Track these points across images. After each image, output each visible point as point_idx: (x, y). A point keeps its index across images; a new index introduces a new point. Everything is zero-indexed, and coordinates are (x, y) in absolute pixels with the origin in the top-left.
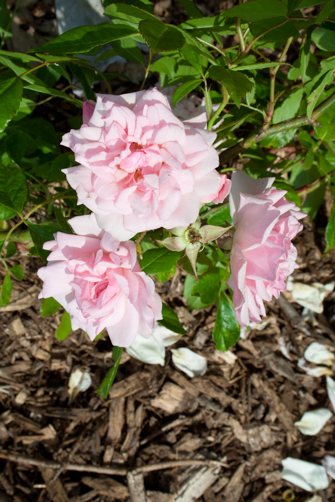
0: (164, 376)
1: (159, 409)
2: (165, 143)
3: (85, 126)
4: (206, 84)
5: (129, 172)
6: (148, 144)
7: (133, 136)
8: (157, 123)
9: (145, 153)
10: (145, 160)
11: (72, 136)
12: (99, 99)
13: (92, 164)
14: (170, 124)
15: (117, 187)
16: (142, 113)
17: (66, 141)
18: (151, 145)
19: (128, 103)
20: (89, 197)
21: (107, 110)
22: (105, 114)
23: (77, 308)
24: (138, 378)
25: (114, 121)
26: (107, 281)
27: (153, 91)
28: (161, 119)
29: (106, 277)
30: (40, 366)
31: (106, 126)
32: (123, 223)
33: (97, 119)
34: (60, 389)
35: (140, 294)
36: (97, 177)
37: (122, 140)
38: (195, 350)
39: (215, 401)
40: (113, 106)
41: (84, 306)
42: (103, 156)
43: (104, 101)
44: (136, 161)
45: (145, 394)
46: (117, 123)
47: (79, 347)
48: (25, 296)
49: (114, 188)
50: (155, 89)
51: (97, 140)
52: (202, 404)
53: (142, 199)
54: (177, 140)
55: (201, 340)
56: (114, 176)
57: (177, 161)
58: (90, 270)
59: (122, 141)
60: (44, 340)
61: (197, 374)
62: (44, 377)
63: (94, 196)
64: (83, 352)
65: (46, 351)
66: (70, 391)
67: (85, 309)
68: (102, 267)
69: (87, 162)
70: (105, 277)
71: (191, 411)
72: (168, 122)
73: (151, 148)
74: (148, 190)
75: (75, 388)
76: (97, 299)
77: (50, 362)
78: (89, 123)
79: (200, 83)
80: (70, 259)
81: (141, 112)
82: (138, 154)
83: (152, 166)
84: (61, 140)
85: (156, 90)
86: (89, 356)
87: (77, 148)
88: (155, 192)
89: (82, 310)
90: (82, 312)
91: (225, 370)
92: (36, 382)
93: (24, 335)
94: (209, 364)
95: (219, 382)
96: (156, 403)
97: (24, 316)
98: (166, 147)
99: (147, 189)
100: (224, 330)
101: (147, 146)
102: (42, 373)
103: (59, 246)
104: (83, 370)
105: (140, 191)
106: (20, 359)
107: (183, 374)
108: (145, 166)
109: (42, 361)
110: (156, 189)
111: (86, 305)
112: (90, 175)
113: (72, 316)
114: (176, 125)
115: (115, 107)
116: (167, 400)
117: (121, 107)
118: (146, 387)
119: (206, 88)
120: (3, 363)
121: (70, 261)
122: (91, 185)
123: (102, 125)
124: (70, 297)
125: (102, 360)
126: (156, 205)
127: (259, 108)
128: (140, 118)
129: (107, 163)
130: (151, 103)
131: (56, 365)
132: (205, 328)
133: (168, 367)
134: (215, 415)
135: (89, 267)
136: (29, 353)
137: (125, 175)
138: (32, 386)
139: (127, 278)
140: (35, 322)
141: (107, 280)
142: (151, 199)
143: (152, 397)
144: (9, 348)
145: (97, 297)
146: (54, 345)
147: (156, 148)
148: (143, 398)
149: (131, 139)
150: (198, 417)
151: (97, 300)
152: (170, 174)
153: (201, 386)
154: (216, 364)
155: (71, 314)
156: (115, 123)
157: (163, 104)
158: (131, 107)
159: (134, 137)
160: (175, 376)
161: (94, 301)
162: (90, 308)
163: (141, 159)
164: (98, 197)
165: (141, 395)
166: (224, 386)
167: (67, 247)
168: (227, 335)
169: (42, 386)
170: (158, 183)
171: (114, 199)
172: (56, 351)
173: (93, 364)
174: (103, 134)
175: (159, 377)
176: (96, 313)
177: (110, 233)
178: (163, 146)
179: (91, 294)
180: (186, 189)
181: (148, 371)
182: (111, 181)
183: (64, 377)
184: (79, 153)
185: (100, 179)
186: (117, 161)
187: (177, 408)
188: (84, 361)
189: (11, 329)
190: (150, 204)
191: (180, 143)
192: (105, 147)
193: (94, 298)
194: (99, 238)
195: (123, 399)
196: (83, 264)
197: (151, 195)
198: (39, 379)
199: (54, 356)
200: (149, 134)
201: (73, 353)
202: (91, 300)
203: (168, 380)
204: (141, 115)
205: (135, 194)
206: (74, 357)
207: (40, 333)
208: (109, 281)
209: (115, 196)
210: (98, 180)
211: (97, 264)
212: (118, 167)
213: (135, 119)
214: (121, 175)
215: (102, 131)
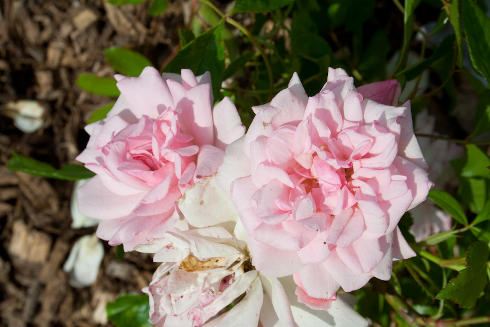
0: (57, 231)
1: (11, 232)
2: (361, 211)
3: (359, 98)
4: (463, 230)
5: (311, 171)
6: (354, 190)
7: (361, 167)
8: (385, 197)
9: (341, 188)
10: (331, 190)
11: (344, 82)
12: (400, 111)
13: (310, 121)
14: (387, 217)
15: (286, 161)
16: (396, 174)
17: (335, 75)
18: (353, 193)
19: (405, 149)
20: (264, 124)
21: (388, 125)
22: (381, 124)
23: (114, 132)
24: (49, 196)
25: (374, 138)
26: (158, 167)
27: (427, 183)
28: (391, 202)
29: (163, 164)
30: (37, 56)
31: (366, 127)
32: (241, 178)
33: (374, 111)
34: (11, 91)
35: (149, 217)
36: (295, 130)
37: (352, 156)
38: (103, 266)
39: (38, 308)
40: (394, 133)
41: (117, 145)
42: (324, 133)
43: (399, 120)
44: (328, 179)
45: (29, 210)
46: (373, 144)
47: (74, 104)
48: (129, 20)
49: (285, 157)
50: (430, 185)
51: (345, 118)
52: (31, 291)
53: (277, 200)
54: (368, 229)
55: (119, 270)
56: (302, 152)
57: (339, 237)
58: (165, 145)
59: (349, 156)
60: (75, 56)
61: (70, 275)
62: (23, 65)
63: (267, 132)
64: (69, 112)
65: (61, 59)
66: (11, 105)
67: (114, 147)
68: (175, 157)
69: (311, 115)
70: (163, 162)
71: (18, 278)
72: (390, 211)
73: (350, 195)
74: (290, 205)
75: (17, 112)
76: (132, 159)
77: (46, 69)
78: (366, 99)
79: (461, 222)
80: (175, 113)
81: (396, 170)
82: (337, 181)
83: (325, 203)
84: (335, 67)
85: (430, 187)
86: (65, 122)
87: (327, 96)
88: (291, 215)
89: (112, 142)
90: (109, 143)
91: (84, 312)
92: (14, 56)
93: (74, 29)
94: (88, 289)
95: (66, 307)
96: (19, 228)
97: (101, 24)
98: (356, 214)
99: (292, 203)
100: (135, 309)
101: (350, 188)
102: (27, 61)
103: (191, 90)
104: (44, 117)
105: (289, 194)
106: (41, 27)
107: (66, 256)
108: (323, 192)
109: (45, 58)
110: (295, 217)
111: (120, 146)
112: (295, 118)
113: (103, 123)
114: (388, 224)
115: (393, 137)
116: (26, 242)
117: (396, 145)
118: (38, 210)
119: (456, 232)
120: (31, 4)
121: (173, 113)
122: (282, 124)
123: (368, 121)
124: (128, 117)
125: (63, 140)
126: (273, 222)
127: (445, 308)
128: (387, 172)
129: (316, 140)
130: (411, 185)
131: (44, 78)
132: (136, 272)
133: (71, 234)
134: (18, 312)
135: (170, 141)
136: (53, 38)
137: (306, 166)
138: (8, 52)
139: (168, 195)
140: (96, 40)
141: (161, 166)
142: (281, 212)
143: (26, 220)
144: (53, 9)
145: (134, 158)
146: (71, 71)
147: (351, 201)
148: (23, 210)
149: (356, 165)
150: (11, 289)
151: (129, 161)
152: (319, 230)
153: (55, 284)
154: (90, 297)
155: (105, 120)
156: (372, 140)
157: (412, 201)
158: (401, 153)
159: (360, 169)
160: (61, 245)
161: (128, 156)
162: (117, 154)
163: (331, 186)
164: (267, 138)
165: (26, 205)
166: (62, 316)
167: (192, 103)
168: (129, 314)
169: (11, 66)
170: (303, 218)
171: (270, 161)
172: (63, 75)
173: (56, 130)
174: (354, 125)
175: (55, 224)
176: (111, 162)
177: (222, 163)
178: (356, 209)
179: (136, 149)
180: (304, 255)
181: (61, 207)
182: (293, 150)
183: (29, 92)
184: (321, 99)
185: (293, 134)
186: (322, 155)
187: (17, 257)
188: (57, 116)
189: (80, 10)
190: (273, 212)
191: (365, 233)
192: (338, 130)
193: (132, 155)
194: (215, 142)
195: (14, 181)
196: (172, 132)
197: (286, 210)
198: (19, 61)
199: (55, 73)
200: (367, 189)
201: (66, 99)
202: (128, 151)
203: (54, 239)
204: (392, 173)
205: (282, 186)
206: (60, 101)
207: (83, 50)
208: (160, 169)
209: (274, 161)
210: (291, 133)
211: (176, 152)
212: (315, 154)
213: (384, 166)
214: (304, 161)
215: (359, 122)
